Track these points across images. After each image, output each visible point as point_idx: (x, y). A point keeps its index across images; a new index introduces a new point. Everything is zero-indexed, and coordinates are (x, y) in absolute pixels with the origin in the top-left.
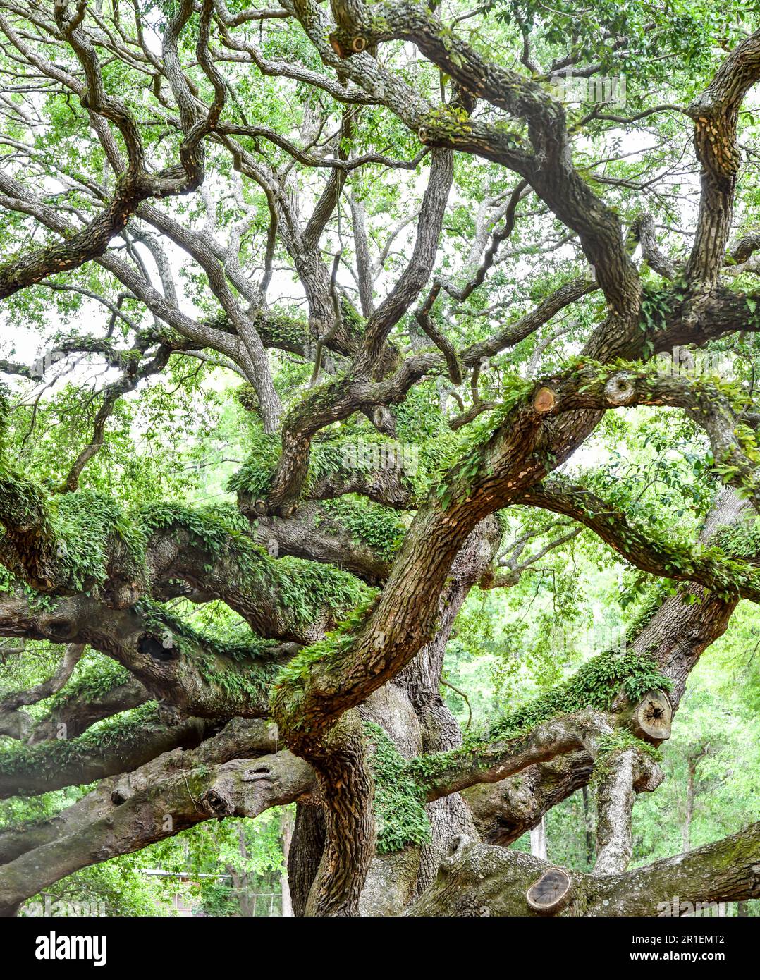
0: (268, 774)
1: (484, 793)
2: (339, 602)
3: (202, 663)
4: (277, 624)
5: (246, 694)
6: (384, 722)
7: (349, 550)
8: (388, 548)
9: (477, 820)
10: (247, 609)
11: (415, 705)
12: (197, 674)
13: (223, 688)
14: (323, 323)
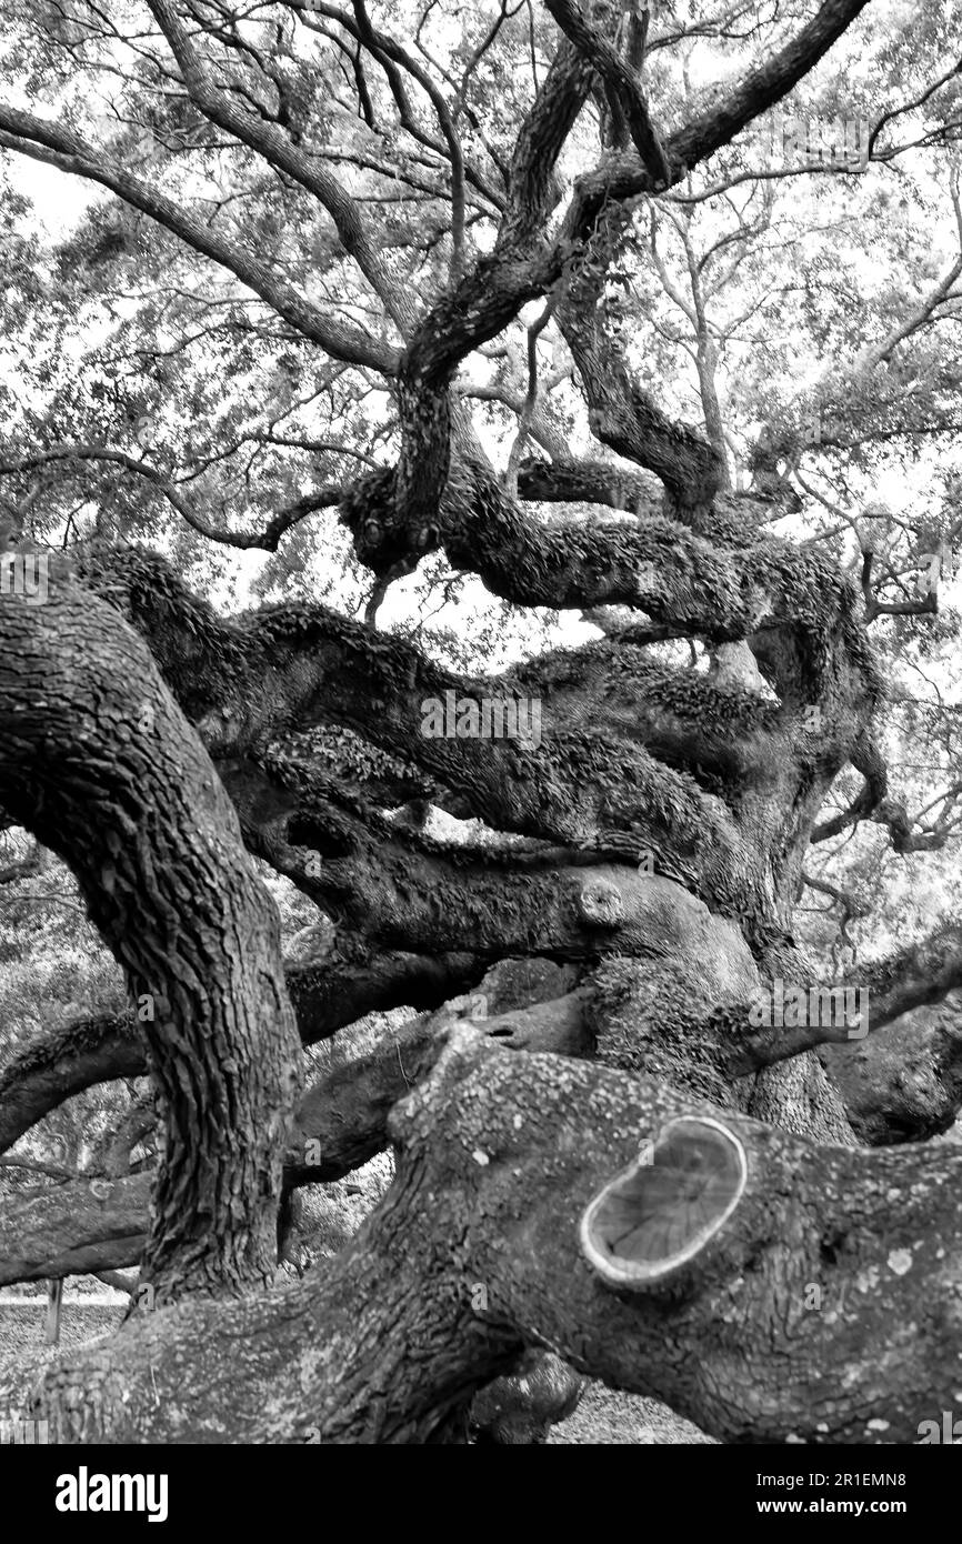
0: (510, 1039)
1: (865, 1077)
2: (616, 780)
3: (399, 866)
4: (510, 806)
5: (472, 915)
6: (701, 967)
7: (649, 723)
8: (703, 716)
9: (855, 1118)
10: (457, 779)
11: (753, 945)
12: (388, 881)
13: (434, 905)
14: (606, 415)
